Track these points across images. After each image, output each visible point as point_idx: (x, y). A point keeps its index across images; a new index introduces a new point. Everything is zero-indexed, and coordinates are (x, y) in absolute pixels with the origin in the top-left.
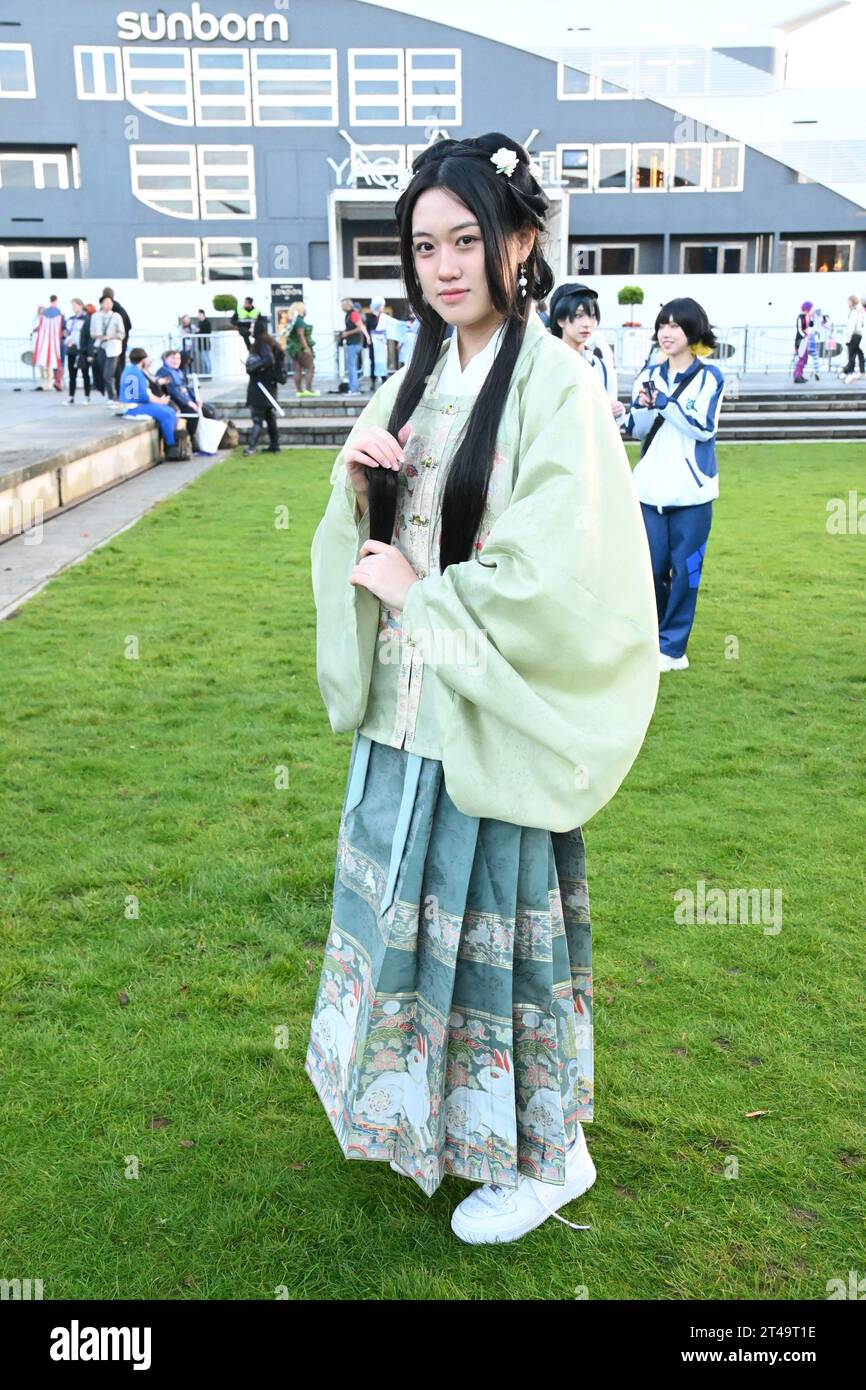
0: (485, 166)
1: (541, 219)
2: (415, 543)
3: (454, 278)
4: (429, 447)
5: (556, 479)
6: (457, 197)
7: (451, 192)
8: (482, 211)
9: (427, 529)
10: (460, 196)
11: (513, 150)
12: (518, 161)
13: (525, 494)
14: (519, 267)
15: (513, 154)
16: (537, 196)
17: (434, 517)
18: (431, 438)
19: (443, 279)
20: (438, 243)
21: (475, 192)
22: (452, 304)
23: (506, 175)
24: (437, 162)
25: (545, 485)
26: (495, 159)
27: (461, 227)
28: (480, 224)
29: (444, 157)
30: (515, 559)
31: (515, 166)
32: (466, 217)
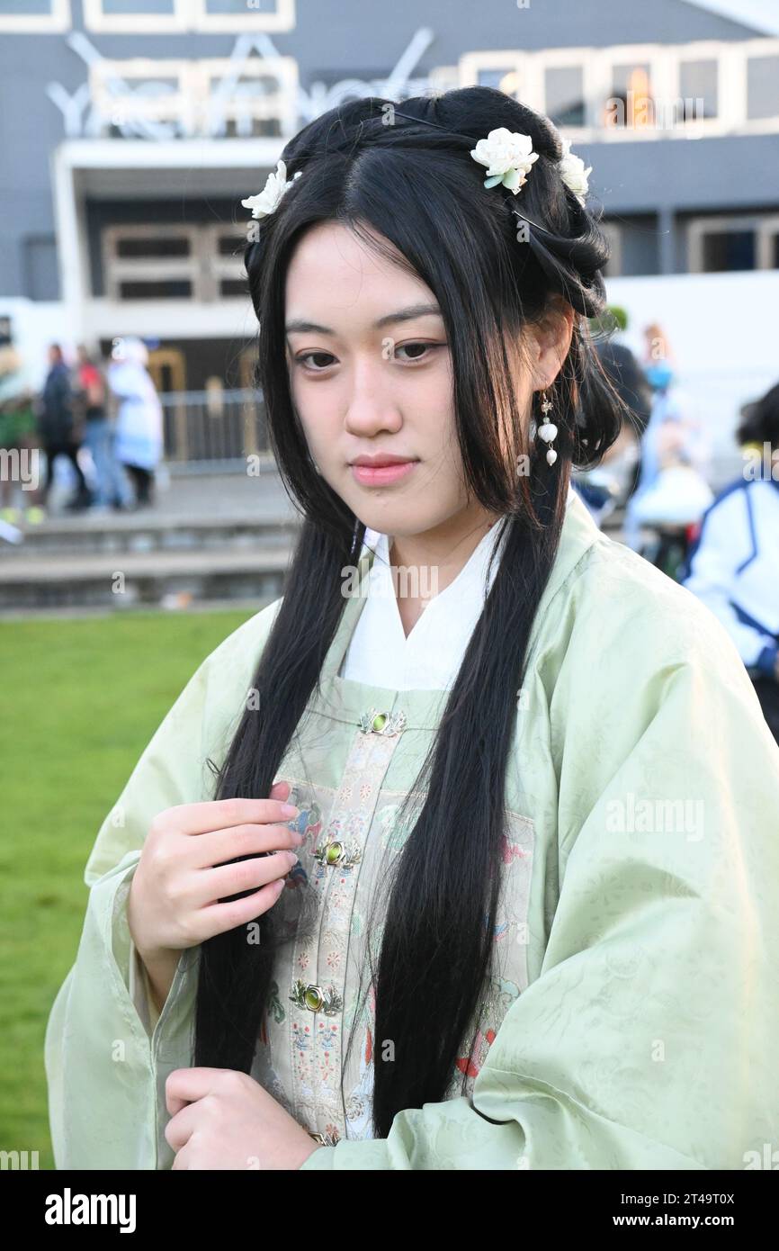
0: (458, 171)
1: (590, 293)
2: (307, 1054)
3: (384, 432)
4: (332, 814)
5: (655, 906)
6: (390, 246)
7: (378, 237)
8: (448, 279)
9: (335, 1020)
10: (397, 243)
11: (526, 133)
12: (536, 157)
13: (580, 943)
14: (537, 398)
15: (525, 142)
16: (580, 239)
17: (352, 991)
18: (337, 793)
19: (357, 433)
20: (345, 349)
21: (435, 235)
22: (381, 489)
23: (510, 191)
24: (343, 157)
25: (627, 922)
26: (481, 152)
27: (401, 318)
28: (444, 309)
29: (361, 146)
30: (565, 1112)
31: (530, 168)
32: (411, 293)
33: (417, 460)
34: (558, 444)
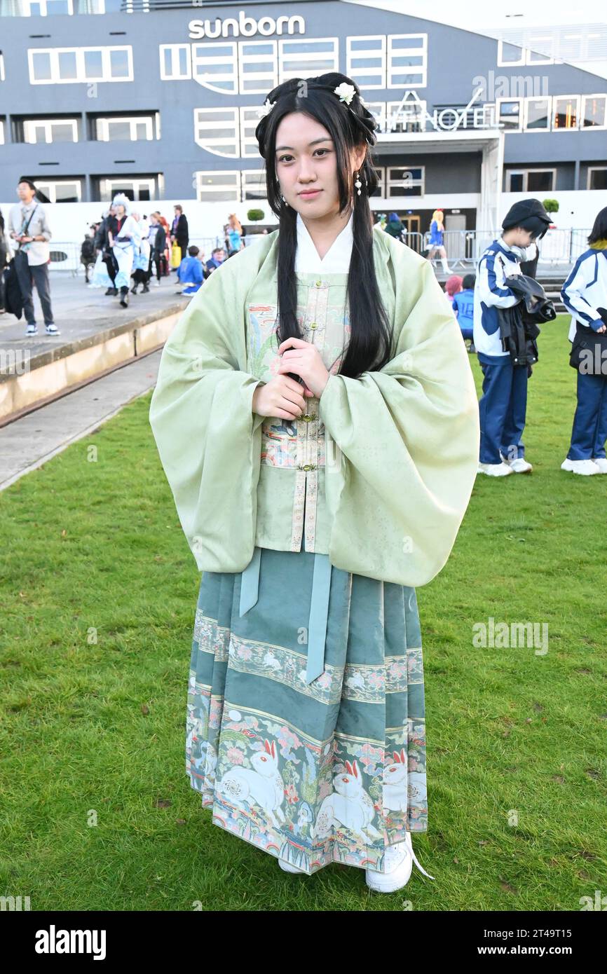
0: (332, 97)
4: (308, 315)
11: (350, 85)
12: (354, 93)
14: (356, 173)
15: (351, 88)
18: (307, 308)
19: (302, 182)
23: (348, 103)
26: (337, 91)
27: (317, 142)
31: (352, 96)
33: (322, 190)
34: (361, 189)
